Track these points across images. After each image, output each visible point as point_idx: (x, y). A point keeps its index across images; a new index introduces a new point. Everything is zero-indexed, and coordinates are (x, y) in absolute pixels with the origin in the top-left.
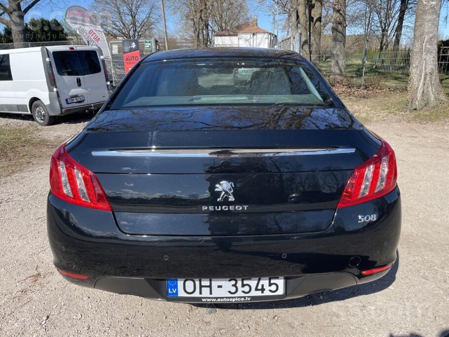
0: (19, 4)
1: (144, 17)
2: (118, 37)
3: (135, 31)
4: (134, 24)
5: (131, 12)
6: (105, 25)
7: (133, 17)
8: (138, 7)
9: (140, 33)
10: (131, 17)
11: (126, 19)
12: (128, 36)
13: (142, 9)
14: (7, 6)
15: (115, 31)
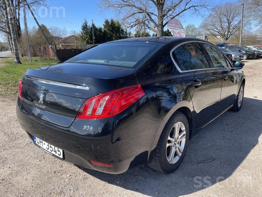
0: (163, 21)
1: (237, 23)
2: (217, 36)
3: (229, 32)
4: (229, 28)
5: (228, 21)
6: (210, 30)
7: (229, 23)
8: (234, 17)
9: (232, 33)
10: (228, 24)
11: (224, 25)
12: (223, 35)
13: (236, 18)
14: (157, 23)
15: (216, 33)
